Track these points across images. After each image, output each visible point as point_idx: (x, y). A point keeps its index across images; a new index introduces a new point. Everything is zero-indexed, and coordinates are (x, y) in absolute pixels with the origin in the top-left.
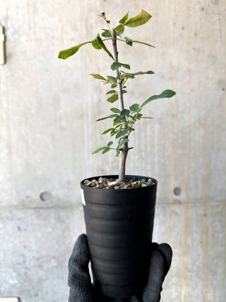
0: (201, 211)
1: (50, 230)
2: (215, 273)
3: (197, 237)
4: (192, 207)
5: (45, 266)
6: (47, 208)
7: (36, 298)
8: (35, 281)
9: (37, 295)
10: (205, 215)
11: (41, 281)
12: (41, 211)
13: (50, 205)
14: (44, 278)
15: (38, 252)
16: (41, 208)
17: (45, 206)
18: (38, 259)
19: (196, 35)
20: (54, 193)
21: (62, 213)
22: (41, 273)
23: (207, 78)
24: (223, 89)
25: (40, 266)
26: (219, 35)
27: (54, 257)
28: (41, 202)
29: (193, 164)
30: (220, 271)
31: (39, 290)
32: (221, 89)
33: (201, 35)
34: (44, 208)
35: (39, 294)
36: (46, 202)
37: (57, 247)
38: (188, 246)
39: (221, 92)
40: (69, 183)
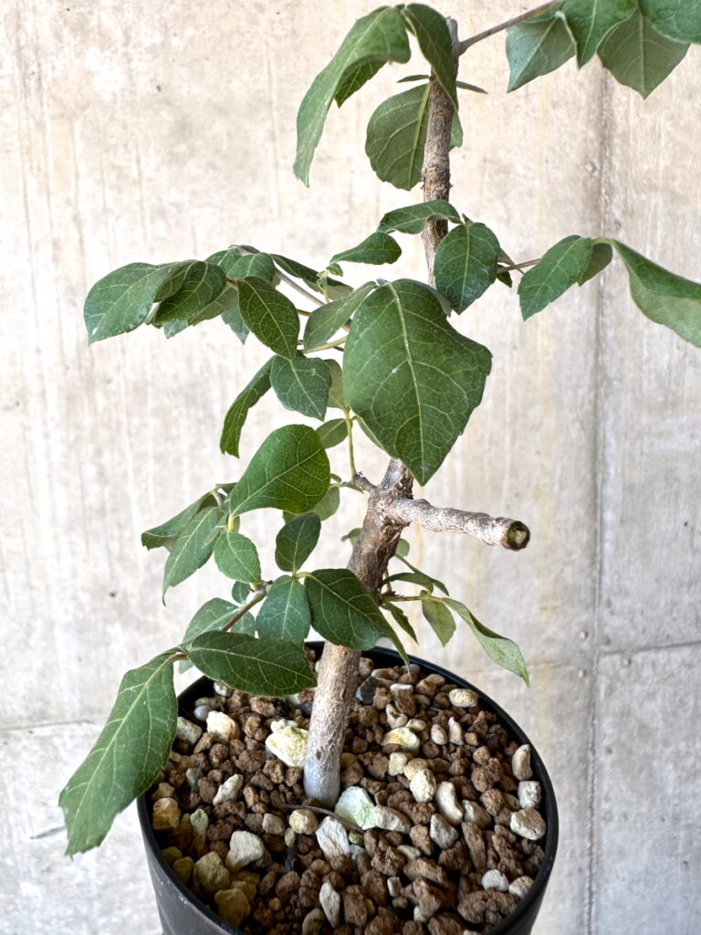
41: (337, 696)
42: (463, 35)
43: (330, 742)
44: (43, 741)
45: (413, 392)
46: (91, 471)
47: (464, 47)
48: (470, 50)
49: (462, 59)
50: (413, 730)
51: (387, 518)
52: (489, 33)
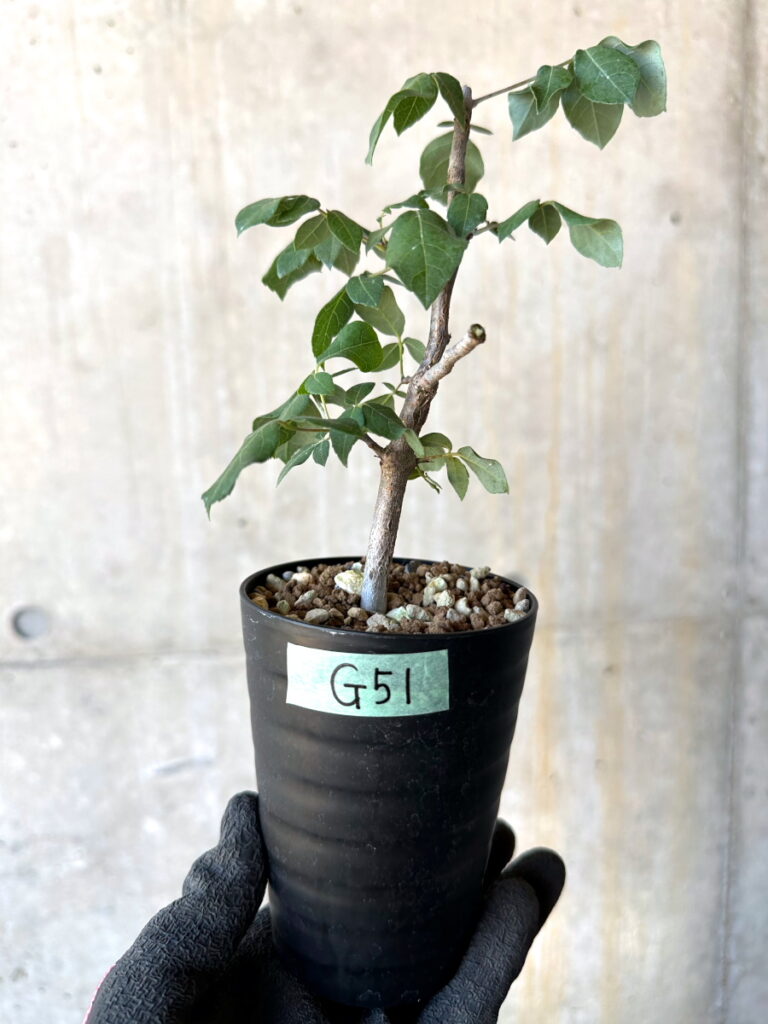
0: (598, 656)
1: (55, 742)
2: (644, 866)
3: (585, 745)
4: (565, 643)
5: (45, 871)
6: (40, 664)
7: (19, 985)
8: (10, 925)
9: (19, 973)
10: (610, 670)
11: (31, 924)
12: (19, 676)
13: (51, 654)
14: (44, 912)
15: (16, 825)
16: (18, 665)
17: (30, 657)
18: (15, 848)
19: (577, 12)
20: (62, 609)
21: (98, 681)
22: (32, 897)
23: (619, 175)
24: (675, 220)
25: (26, 873)
26: (660, 15)
27: (77, 840)
28: (17, 643)
29: (567, 493)
30: (660, 857)
31: (28, 955)
32: (666, 219)
33: (595, 15)
34: (30, 666)
35: (30, 970)
36: (36, 643)
37: (84, 801)
38: (551, 777)
39: (667, 229)
40: (116, 569)
41: (385, 525)
42: (474, 96)
43: (380, 563)
44: (170, 673)
45: (423, 259)
46: (222, 394)
47: (475, 103)
48: (480, 105)
49: (474, 110)
50: (445, 580)
51: (419, 387)
52: (490, 96)
